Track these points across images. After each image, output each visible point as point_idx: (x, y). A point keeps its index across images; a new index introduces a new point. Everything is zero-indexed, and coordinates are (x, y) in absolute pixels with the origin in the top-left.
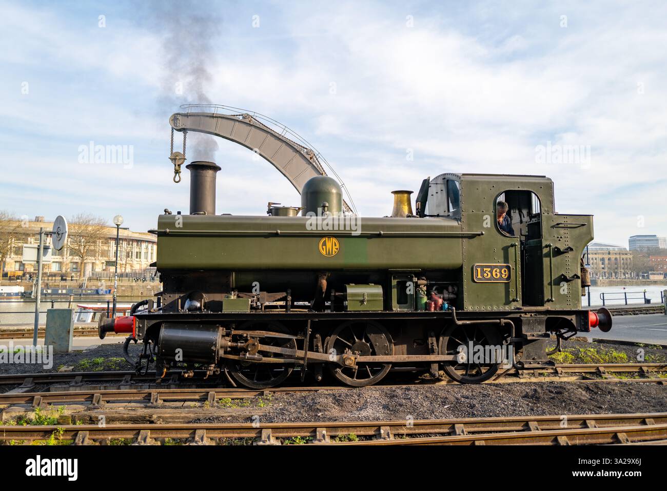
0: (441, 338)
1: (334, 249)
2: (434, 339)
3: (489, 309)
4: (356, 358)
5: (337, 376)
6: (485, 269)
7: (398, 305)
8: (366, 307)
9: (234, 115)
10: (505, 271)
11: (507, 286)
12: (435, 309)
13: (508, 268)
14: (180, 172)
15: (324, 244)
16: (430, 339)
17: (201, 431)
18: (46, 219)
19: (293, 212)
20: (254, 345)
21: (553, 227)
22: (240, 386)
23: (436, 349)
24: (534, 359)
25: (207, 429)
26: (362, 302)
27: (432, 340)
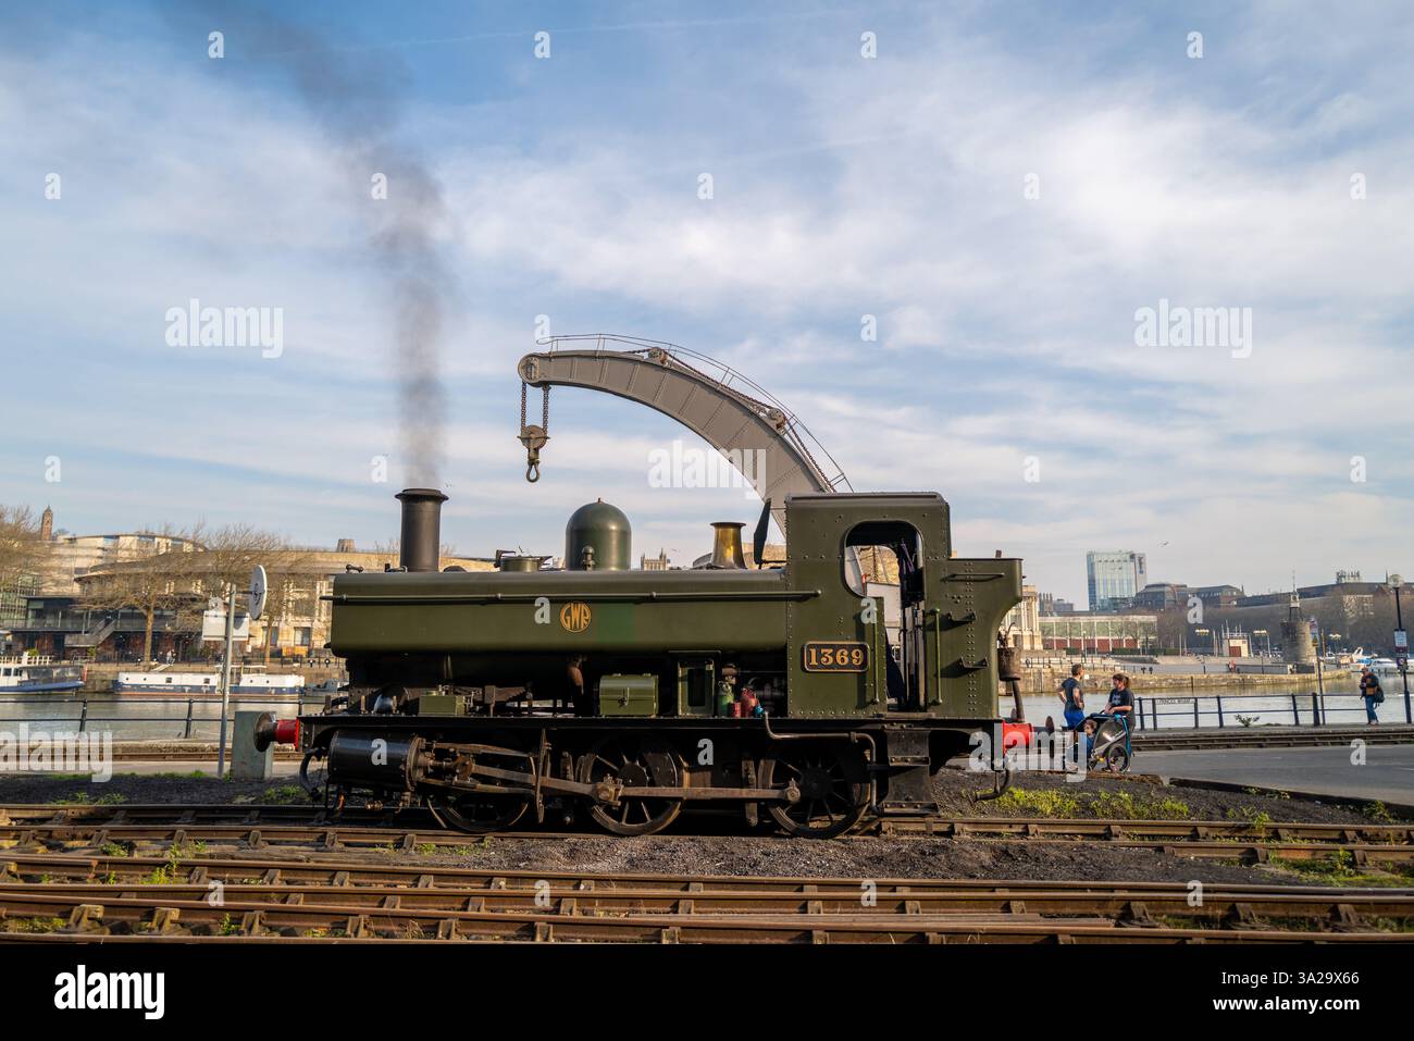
0: (762, 762)
1: (583, 621)
2: (752, 763)
3: (831, 715)
4: (617, 790)
5: (595, 817)
6: (823, 651)
7: (690, 709)
8: (628, 711)
9: (634, 352)
10: (857, 654)
11: (862, 677)
12: (743, 714)
13: (863, 648)
14: (538, 462)
15: (569, 613)
16: (743, 763)
17: (343, 873)
18: (357, 545)
19: (532, 565)
20: (464, 764)
21: (943, 580)
22: (451, 827)
23: (752, 780)
24: (907, 799)
25: (350, 871)
26: (622, 701)
27: (748, 766)
